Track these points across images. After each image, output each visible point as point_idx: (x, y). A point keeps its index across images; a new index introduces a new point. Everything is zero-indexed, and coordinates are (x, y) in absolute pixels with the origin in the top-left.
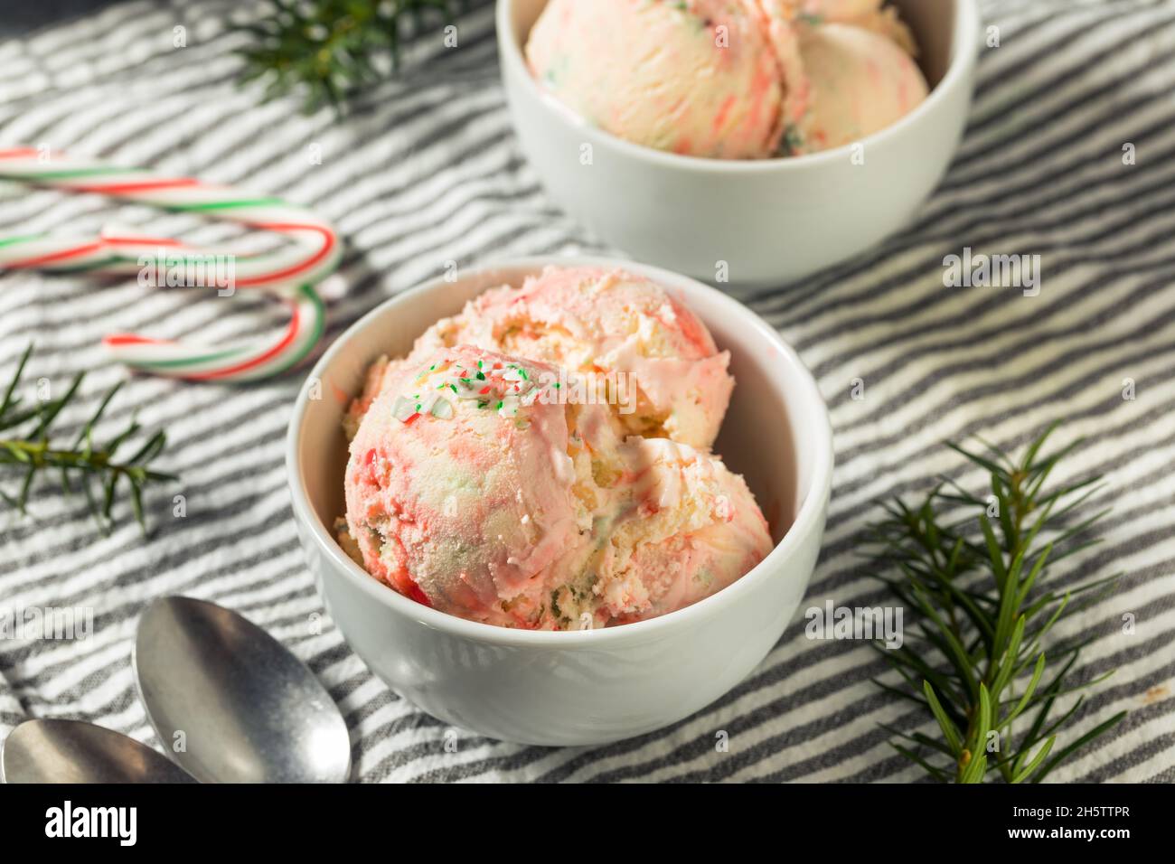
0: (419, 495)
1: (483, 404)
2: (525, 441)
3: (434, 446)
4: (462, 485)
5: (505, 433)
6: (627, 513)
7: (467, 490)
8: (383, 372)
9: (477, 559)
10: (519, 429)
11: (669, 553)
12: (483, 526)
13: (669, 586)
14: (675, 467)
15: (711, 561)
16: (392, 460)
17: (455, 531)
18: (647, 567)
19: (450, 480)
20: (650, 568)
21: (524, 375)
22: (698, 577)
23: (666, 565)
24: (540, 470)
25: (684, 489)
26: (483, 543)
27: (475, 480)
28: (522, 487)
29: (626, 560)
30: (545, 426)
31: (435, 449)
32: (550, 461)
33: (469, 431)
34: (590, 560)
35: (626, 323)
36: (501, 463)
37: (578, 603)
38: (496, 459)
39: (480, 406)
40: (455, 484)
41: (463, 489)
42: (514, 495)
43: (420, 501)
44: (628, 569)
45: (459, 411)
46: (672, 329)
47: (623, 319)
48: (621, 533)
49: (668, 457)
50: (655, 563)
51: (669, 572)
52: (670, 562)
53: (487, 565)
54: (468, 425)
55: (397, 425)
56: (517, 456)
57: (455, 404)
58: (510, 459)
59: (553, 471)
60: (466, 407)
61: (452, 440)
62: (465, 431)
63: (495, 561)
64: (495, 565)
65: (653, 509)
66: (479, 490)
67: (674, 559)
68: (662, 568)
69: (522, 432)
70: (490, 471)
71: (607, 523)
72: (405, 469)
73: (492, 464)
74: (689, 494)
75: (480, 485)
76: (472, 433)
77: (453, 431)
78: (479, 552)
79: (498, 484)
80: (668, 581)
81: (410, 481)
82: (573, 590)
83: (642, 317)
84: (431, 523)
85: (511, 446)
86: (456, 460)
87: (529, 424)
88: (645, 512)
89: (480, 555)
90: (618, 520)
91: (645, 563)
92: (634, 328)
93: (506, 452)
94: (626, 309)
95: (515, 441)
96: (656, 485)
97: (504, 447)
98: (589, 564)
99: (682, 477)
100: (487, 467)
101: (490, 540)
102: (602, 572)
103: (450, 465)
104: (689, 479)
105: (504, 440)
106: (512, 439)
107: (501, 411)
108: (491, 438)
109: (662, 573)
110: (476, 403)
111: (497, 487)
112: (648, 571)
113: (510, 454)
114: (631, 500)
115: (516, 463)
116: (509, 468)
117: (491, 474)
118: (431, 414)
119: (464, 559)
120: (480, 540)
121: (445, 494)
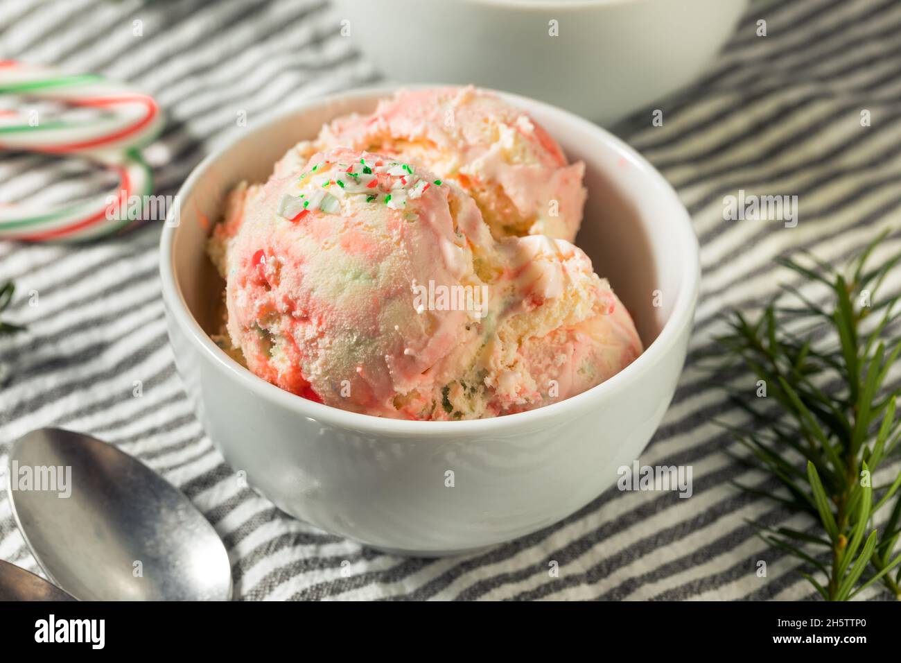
0: (312, 290)
1: (372, 198)
2: (415, 232)
3: (325, 240)
4: (356, 277)
5: (395, 225)
6: (511, 307)
7: (362, 282)
8: (244, 196)
9: (373, 352)
10: (408, 221)
11: (554, 346)
12: (380, 317)
13: (556, 378)
14: (555, 260)
15: (593, 354)
16: (282, 259)
17: (351, 323)
18: (534, 360)
19: (344, 273)
20: (537, 361)
21: (408, 169)
22: (582, 370)
23: (553, 358)
24: (431, 261)
25: (567, 281)
26: (380, 335)
27: (369, 272)
28: (416, 277)
29: (513, 354)
30: (433, 218)
31: (326, 243)
32: (440, 252)
33: (359, 224)
34: (478, 354)
35: (488, 133)
36: (394, 254)
37: (469, 397)
38: (389, 251)
39: (369, 200)
40: (349, 276)
41: (357, 281)
42: (408, 286)
43: (314, 295)
44: (516, 362)
45: (348, 205)
46: (530, 139)
47: (485, 129)
48: (507, 327)
49: (548, 251)
50: (541, 356)
51: (555, 365)
52: (555, 354)
53: (383, 358)
54: (358, 219)
55: (283, 224)
56: (409, 247)
57: (343, 199)
58: (402, 251)
59: (444, 262)
60: (355, 201)
61: (343, 234)
62: (356, 225)
63: (391, 353)
64: (392, 357)
65: (538, 301)
66: (374, 281)
67: (560, 351)
68: (548, 361)
69: (412, 224)
70: (383, 263)
71: (493, 318)
72: (296, 265)
73: (384, 256)
74: (573, 286)
75: (375, 276)
76: (362, 226)
77: (343, 226)
78: (376, 344)
79: (393, 274)
80: (555, 373)
81: (303, 276)
82: (463, 385)
83: (502, 127)
84: (326, 319)
85: (402, 237)
86: (349, 253)
87: (418, 216)
88: (530, 305)
89: (376, 347)
90: (504, 314)
92: (496, 137)
93: (398, 243)
94: (486, 121)
95: (405, 233)
96: (539, 279)
97: (395, 239)
98: (478, 358)
99: (564, 270)
100: (380, 258)
101: (387, 332)
102: (492, 364)
103: (343, 259)
104: (570, 272)
105: (395, 232)
106: (403, 230)
107: (390, 204)
108: (382, 230)
109: (548, 366)
110: (365, 197)
111: (391, 277)
112: (535, 364)
113: (402, 245)
114: (513, 295)
115: (408, 253)
116: (402, 259)
117: (384, 265)
118: (320, 210)
119: (360, 353)
120: (376, 332)
121: (340, 287)
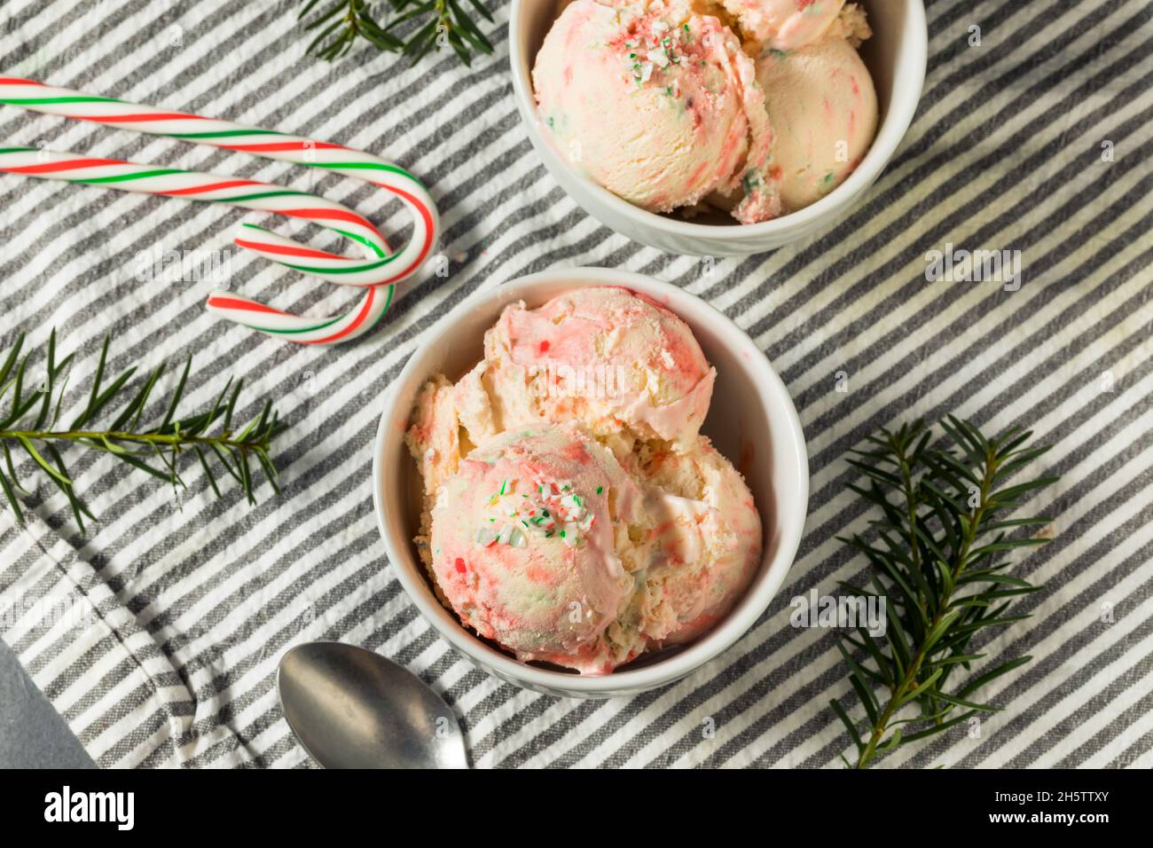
1: (550, 533)
2: (584, 557)
3: (514, 569)
4: (540, 599)
5: (569, 555)
6: (658, 562)
7: (544, 603)
9: (553, 641)
10: (579, 549)
11: (691, 582)
12: (558, 624)
13: (692, 605)
14: (694, 524)
15: (722, 575)
16: (480, 574)
18: (676, 596)
19: (531, 596)
20: (678, 596)
21: (578, 502)
22: (713, 590)
23: (690, 592)
24: (597, 573)
25: (703, 543)
26: (558, 632)
27: (550, 595)
28: (586, 592)
29: (660, 595)
30: (598, 541)
31: (515, 572)
32: (604, 565)
33: (541, 557)
34: (632, 601)
35: (637, 380)
36: (568, 579)
37: (625, 632)
38: (565, 577)
39: (547, 536)
40: (534, 599)
41: (540, 602)
43: (507, 608)
44: (662, 601)
45: (531, 540)
46: (672, 371)
47: (635, 375)
48: (656, 576)
49: (688, 518)
50: (681, 592)
51: (692, 597)
52: (692, 589)
53: (560, 643)
54: (539, 553)
55: (479, 547)
56: (581, 571)
57: (527, 534)
58: (575, 576)
59: (607, 572)
60: (537, 535)
61: (528, 565)
62: (538, 558)
63: (567, 640)
64: (567, 642)
65: (679, 560)
66: (554, 601)
67: (696, 587)
68: (686, 595)
69: (582, 551)
70: (560, 587)
71: (644, 573)
72: (492, 583)
73: (561, 581)
75: (554, 597)
76: (543, 559)
77: (529, 557)
78: (555, 637)
79: (568, 595)
80: (691, 602)
81: (497, 593)
82: (620, 624)
83: (649, 372)
84: (516, 622)
85: (575, 564)
86: (533, 581)
87: (586, 541)
88: (673, 563)
90: (652, 567)
91: (673, 591)
92: (644, 381)
93: (571, 570)
94: (636, 366)
95: (577, 560)
96: (680, 541)
97: (569, 568)
98: (632, 604)
99: (700, 533)
100: (558, 584)
101: (563, 630)
102: (644, 613)
103: (529, 586)
104: (705, 535)
105: (569, 562)
106: (575, 558)
107: (564, 540)
108: (558, 562)
109: (686, 599)
110: (544, 534)
111: (567, 597)
112: (677, 598)
113: (575, 571)
114: (660, 550)
115: (580, 577)
116: (574, 582)
117: (561, 589)
118: (510, 543)
119: (543, 641)
120: (555, 631)
121: (527, 606)
